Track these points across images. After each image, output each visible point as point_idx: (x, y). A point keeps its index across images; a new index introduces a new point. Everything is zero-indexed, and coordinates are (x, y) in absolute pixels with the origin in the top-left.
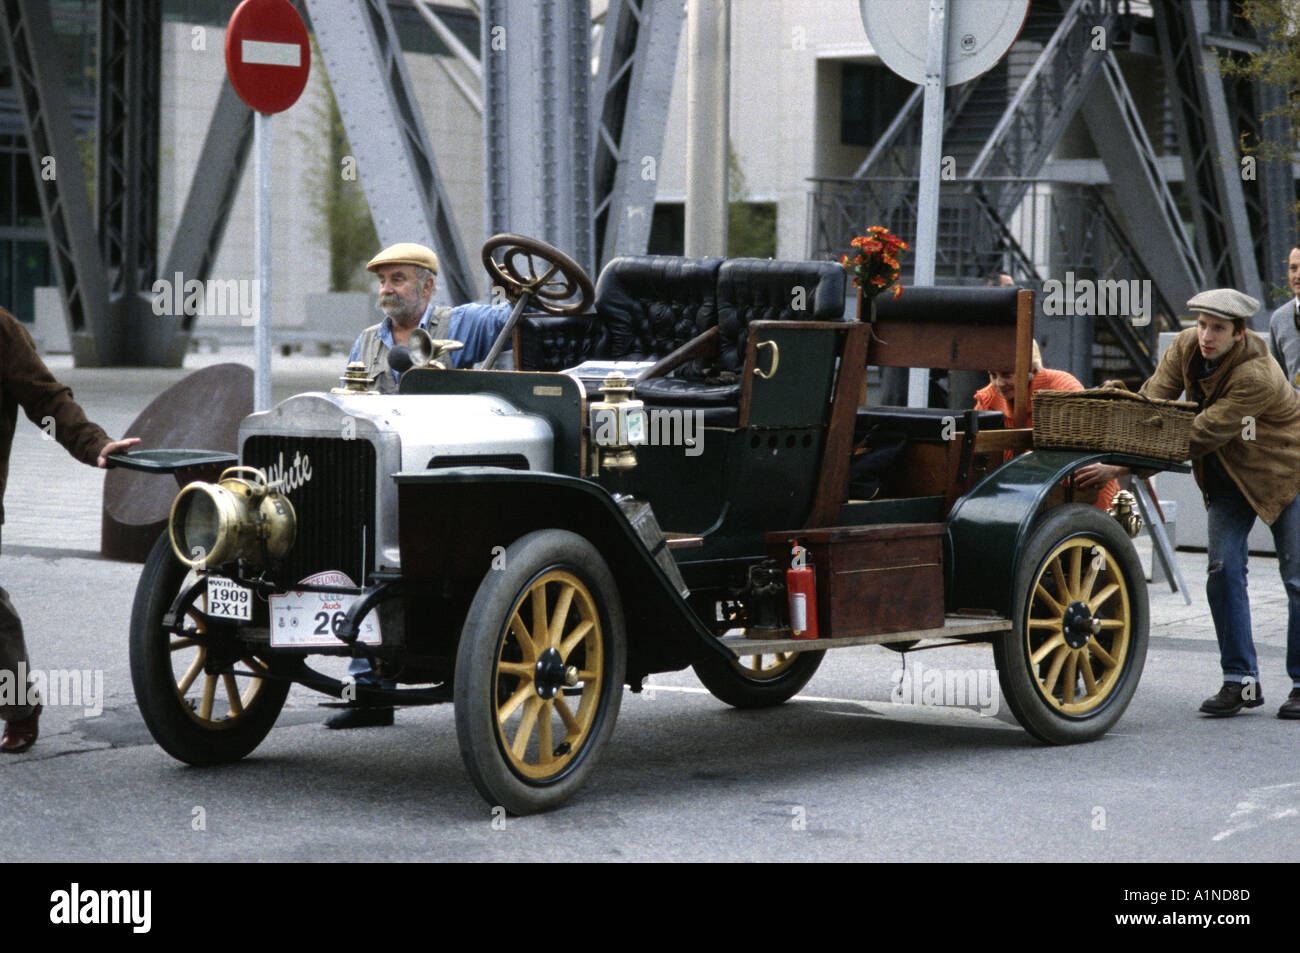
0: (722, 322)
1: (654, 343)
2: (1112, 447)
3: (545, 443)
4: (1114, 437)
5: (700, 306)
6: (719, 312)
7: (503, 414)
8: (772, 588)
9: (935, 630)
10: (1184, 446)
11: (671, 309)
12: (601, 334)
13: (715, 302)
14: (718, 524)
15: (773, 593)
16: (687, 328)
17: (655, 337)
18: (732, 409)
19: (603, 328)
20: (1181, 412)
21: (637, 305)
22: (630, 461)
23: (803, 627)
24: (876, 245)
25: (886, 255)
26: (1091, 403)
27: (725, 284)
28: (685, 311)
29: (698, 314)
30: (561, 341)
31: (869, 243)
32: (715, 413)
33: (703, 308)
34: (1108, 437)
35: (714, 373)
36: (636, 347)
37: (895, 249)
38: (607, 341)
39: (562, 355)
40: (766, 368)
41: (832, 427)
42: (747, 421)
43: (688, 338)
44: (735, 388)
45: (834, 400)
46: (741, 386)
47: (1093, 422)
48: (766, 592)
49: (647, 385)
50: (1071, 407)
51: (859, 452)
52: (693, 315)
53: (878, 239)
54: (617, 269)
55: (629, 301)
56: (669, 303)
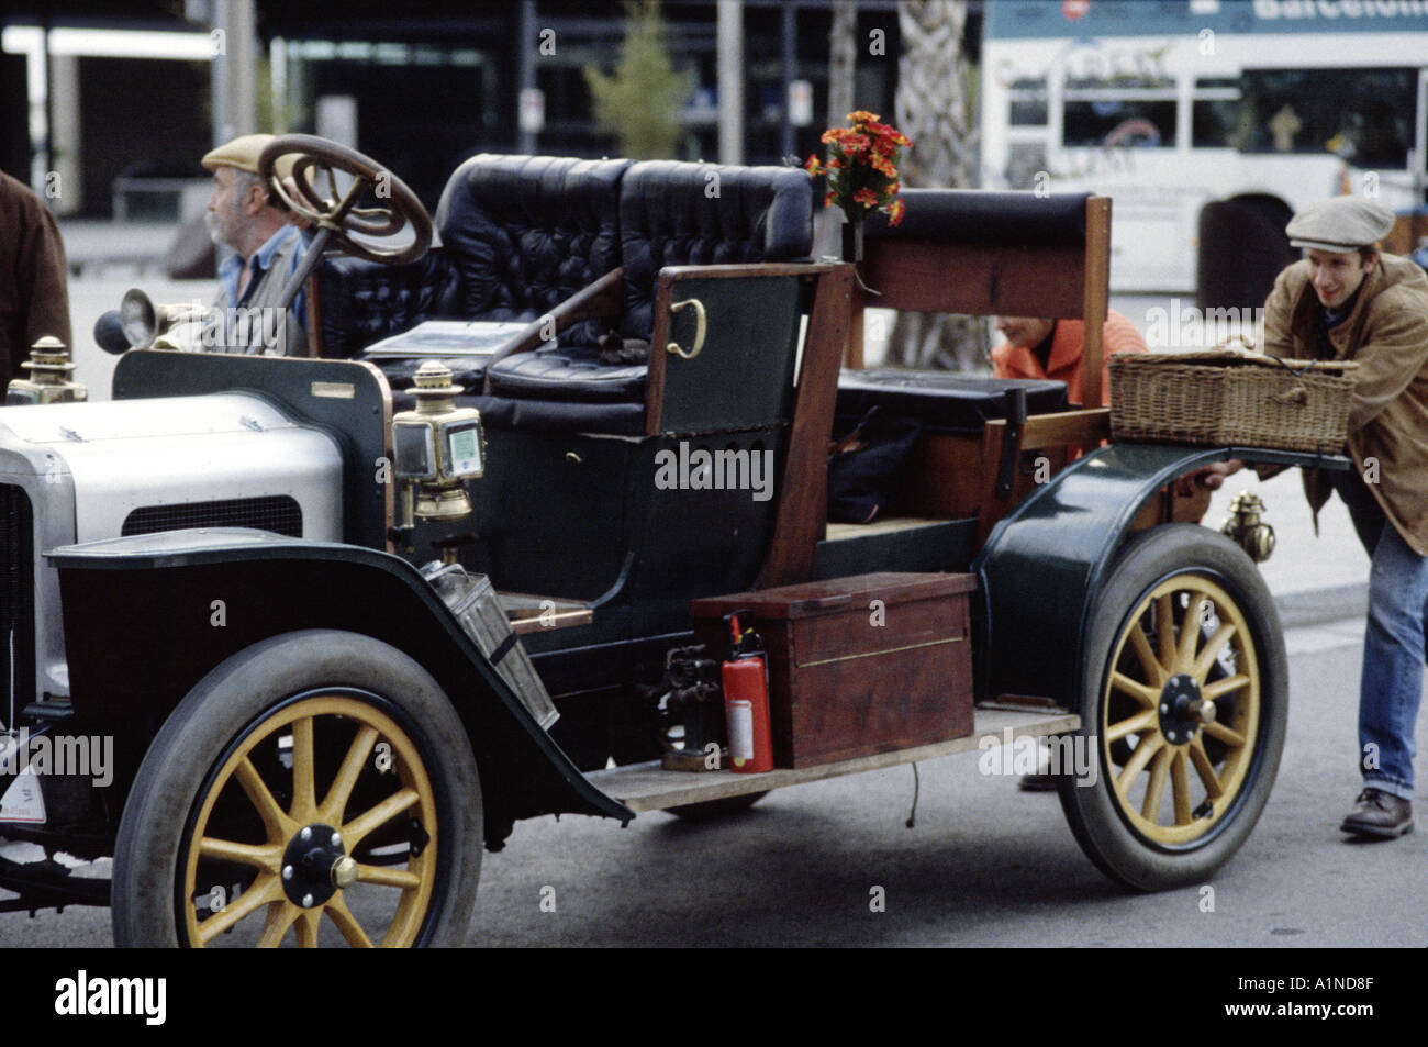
0: (629, 260)
1: (528, 291)
2: (1230, 440)
3: (330, 475)
4: (1233, 424)
5: (597, 235)
6: (624, 246)
7: (260, 429)
8: (701, 691)
9: (959, 741)
10: (1339, 429)
11: (553, 241)
12: (449, 280)
13: (617, 229)
14: (616, 589)
15: (700, 699)
16: (576, 269)
17: (530, 284)
18: (636, 407)
19: (452, 270)
20: (1333, 378)
21: (502, 234)
22: (459, 506)
23: (749, 754)
24: (861, 141)
25: (875, 156)
26: (1199, 372)
27: (632, 200)
28: (575, 244)
29: (593, 247)
30: (384, 292)
31: (849, 138)
32: (610, 413)
33: (600, 240)
34: (1225, 424)
35: (615, 344)
36: (504, 299)
37: (889, 147)
38: (459, 288)
39: (387, 314)
40: (687, 343)
41: (797, 426)
42: (657, 426)
43: (579, 284)
44: (643, 371)
45: (799, 383)
46: (650, 371)
47: (1201, 402)
48: (690, 697)
49: (510, 362)
50: (1167, 377)
51: (850, 448)
52: (584, 251)
53: (863, 131)
54: (471, 178)
55: (490, 228)
56: (549, 231)
